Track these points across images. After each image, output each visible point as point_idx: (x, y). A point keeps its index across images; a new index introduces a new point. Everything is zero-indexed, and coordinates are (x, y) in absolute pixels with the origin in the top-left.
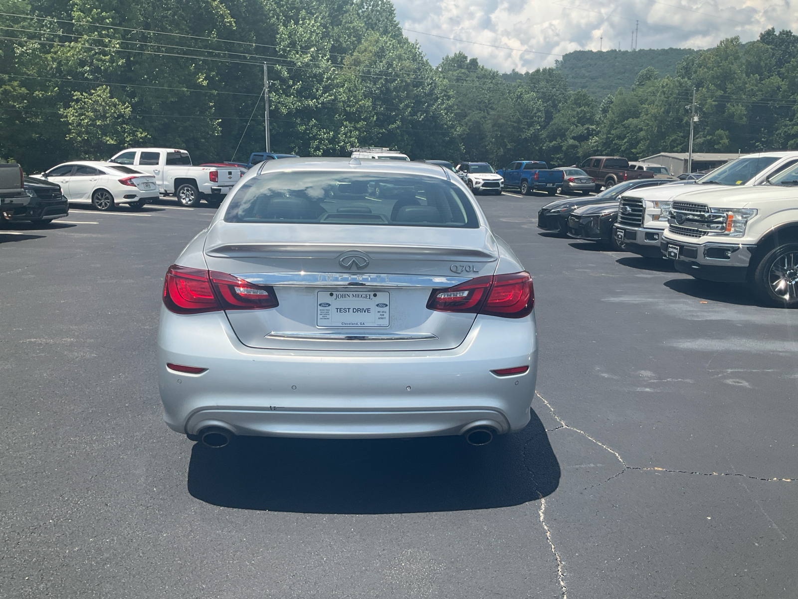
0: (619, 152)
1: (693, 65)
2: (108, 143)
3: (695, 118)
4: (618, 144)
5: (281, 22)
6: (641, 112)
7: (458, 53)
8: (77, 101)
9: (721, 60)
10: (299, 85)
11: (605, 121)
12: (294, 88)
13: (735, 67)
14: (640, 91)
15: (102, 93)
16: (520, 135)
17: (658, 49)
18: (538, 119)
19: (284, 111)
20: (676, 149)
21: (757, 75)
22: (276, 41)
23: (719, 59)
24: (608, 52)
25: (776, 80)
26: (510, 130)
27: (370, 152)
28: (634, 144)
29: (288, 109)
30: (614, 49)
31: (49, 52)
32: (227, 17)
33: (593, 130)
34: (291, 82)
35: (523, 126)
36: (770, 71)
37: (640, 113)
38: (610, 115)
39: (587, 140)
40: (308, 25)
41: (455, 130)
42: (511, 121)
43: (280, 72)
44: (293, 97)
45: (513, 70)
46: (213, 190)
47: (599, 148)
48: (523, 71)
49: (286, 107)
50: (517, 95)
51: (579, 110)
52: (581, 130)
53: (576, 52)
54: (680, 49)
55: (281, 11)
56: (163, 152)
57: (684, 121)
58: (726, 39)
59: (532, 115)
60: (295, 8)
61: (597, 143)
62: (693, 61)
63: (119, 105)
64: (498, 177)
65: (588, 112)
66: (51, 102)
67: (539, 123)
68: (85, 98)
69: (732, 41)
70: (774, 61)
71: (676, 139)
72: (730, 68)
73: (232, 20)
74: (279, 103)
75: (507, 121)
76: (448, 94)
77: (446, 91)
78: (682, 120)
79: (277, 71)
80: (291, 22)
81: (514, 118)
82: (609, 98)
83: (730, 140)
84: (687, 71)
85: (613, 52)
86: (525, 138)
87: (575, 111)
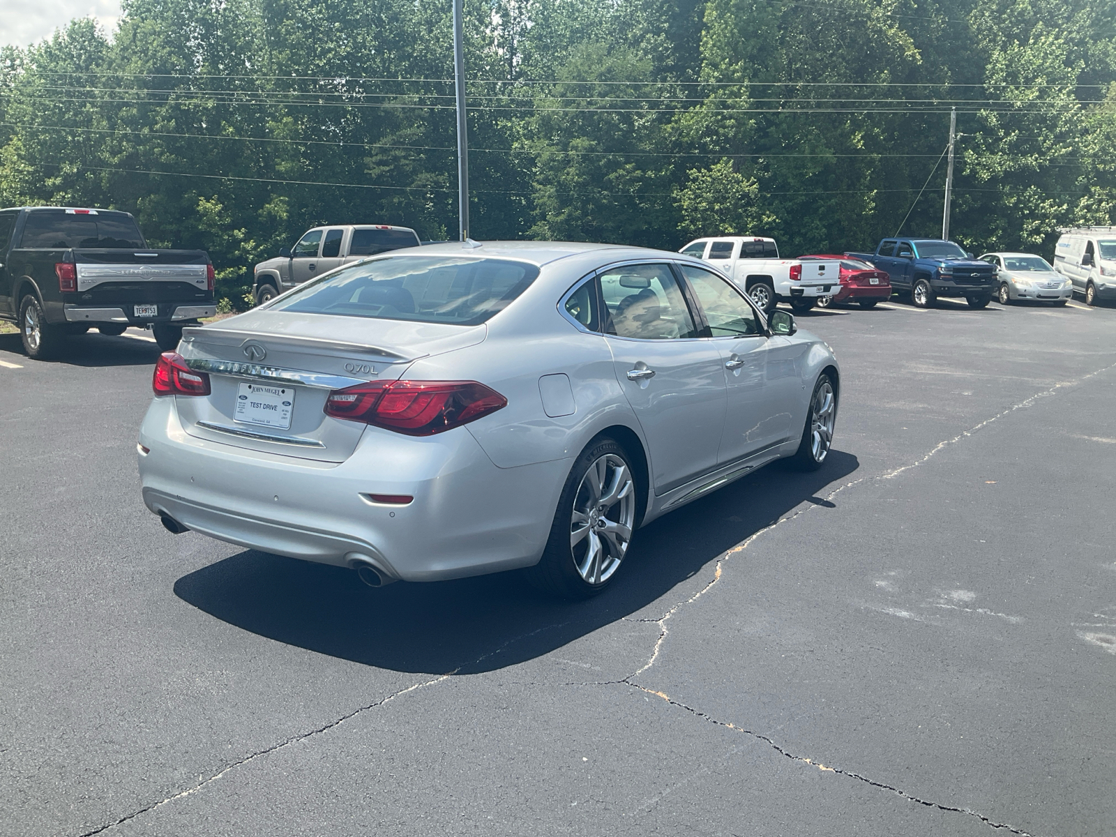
2: (726, 231)
5: (998, 45)
8: (695, 180)
10: (1013, 136)
12: (1006, 141)
15: (722, 168)
19: (985, 176)
22: (985, 74)
27: (1087, 234)
29: (991, 172)
31: (670, 122)
32: (909, 48)
34: (1002, 133)
40: (1043, 44)
43: (986, 119)
44: (1001, 153)
46: (792, 291)
49: (988, 169)
55: (1000, 29)
56: (738, 242)
60: (1024, 21)
63: (742, 182)
66: (666, 184)
68: (703, 177)
73: (916, 51)
74: (979, 164)
79: (982, 118)
80: (1014, 43)
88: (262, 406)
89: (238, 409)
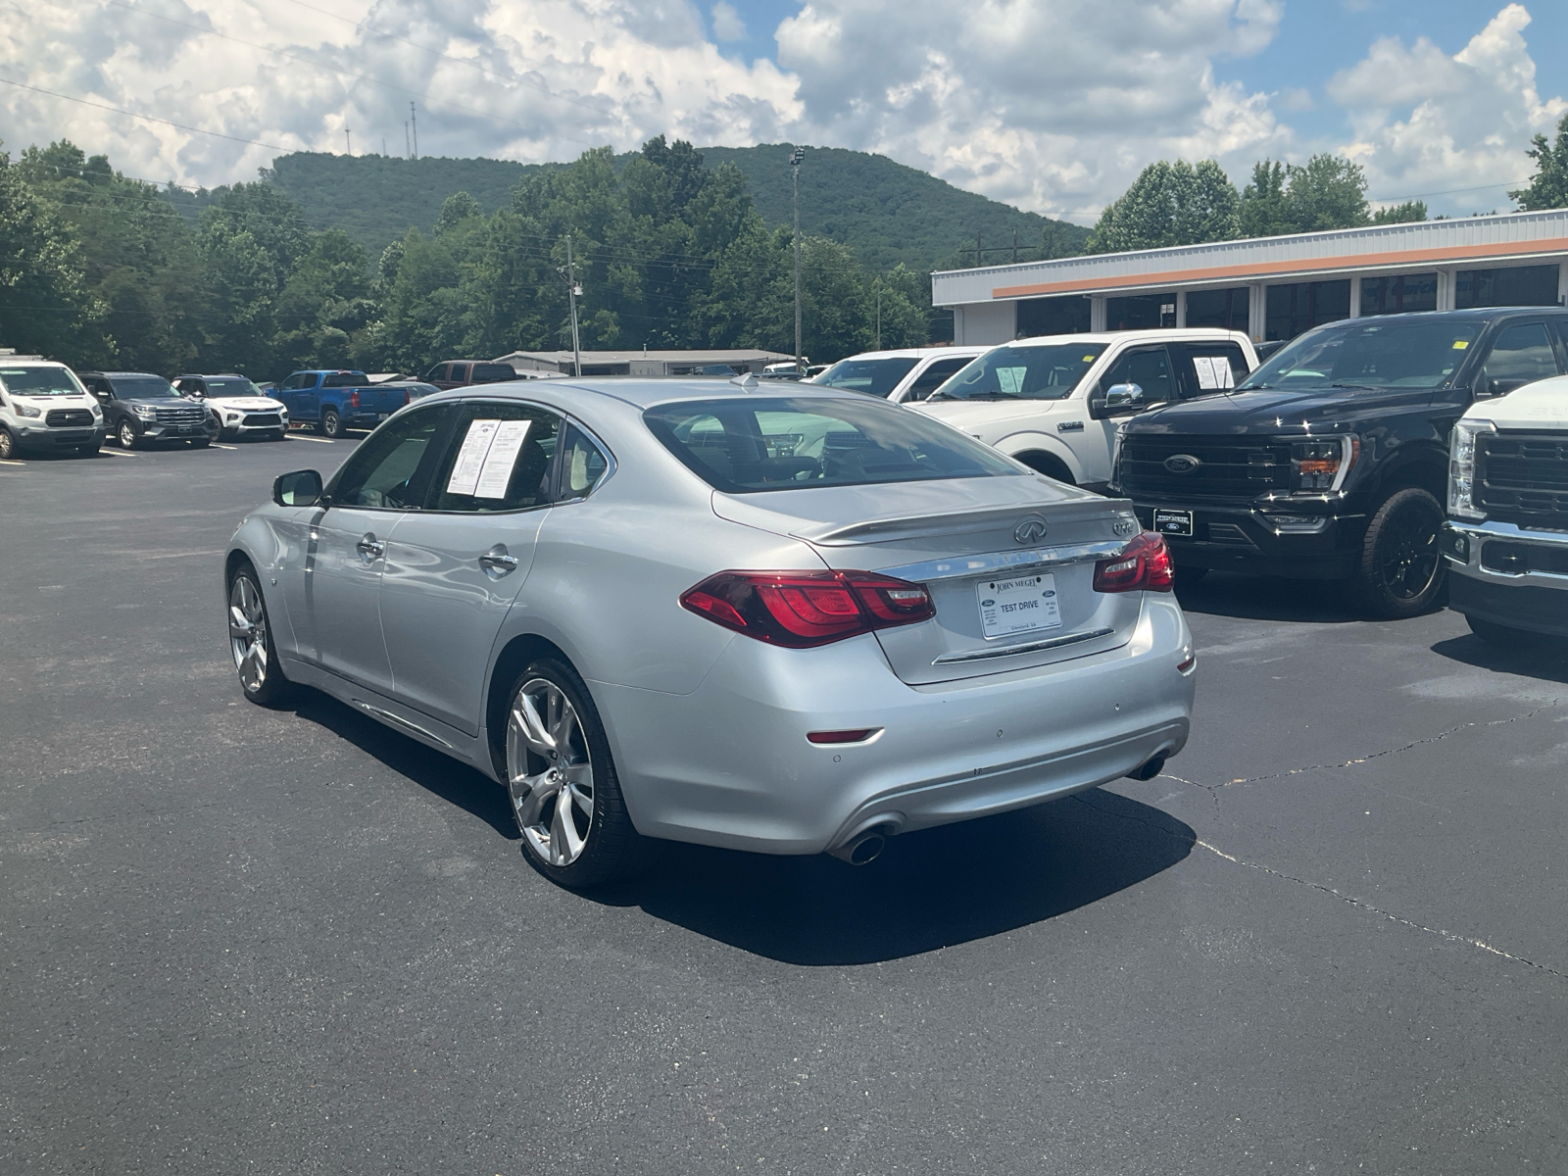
0: (428, 350)
1: (539, 192)
3: (576, 288)
4: (425, 336)
6: (460, 276)
7: (58, 142)
9: (588, 188)
11: (393, 291)
13: (612, 200)
14: (451, 237)
16: (232, 319)
17: (457, 159)
18: (264, 284)
20: (532, 344)
21: (650, 216)
23: (585, 186)
24: (363, 157)
25: (677, 226)
26: (207, 306)
28: (456, 334)
30: (374, 153)
33: (371, 308)
35: (234, 299)
36: (666, 209)
37: (457, 278)
38: (400, 281)
39: (362, 328)
41: (91, 307)
42: (205, 289)
45: (171, 184)
47: (389, 344)
48: (191, 186)
50: (214, 237)
51: (335, 268)
52: (346, 307)
53: (298, 154)
54: (497, 160)
57: (540, 294)
58: (591, 149)
59: (250, 275)
61: (383, 334)
62: (539, 186)
64: (275, 403)
65: (355, 275)
67: (267, 293)
69: (601, 155)
70: (671, 193)
71: (530, 326)
72: (605, 202)
75: (196, 287)
76: (63, 230)
77: (56, 224)
78: (535, 292)
81: (211, 283)
82: (394, 247)
83: (622, 328)
84: (530, 205)
85: (372, 159)
86: (243, 323)
87: (327, 271)
88: (1018, 606)
89: (986, 622)
